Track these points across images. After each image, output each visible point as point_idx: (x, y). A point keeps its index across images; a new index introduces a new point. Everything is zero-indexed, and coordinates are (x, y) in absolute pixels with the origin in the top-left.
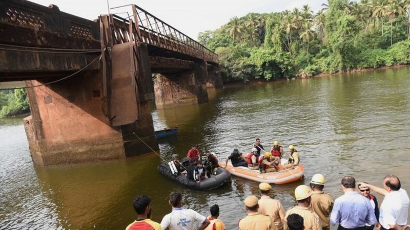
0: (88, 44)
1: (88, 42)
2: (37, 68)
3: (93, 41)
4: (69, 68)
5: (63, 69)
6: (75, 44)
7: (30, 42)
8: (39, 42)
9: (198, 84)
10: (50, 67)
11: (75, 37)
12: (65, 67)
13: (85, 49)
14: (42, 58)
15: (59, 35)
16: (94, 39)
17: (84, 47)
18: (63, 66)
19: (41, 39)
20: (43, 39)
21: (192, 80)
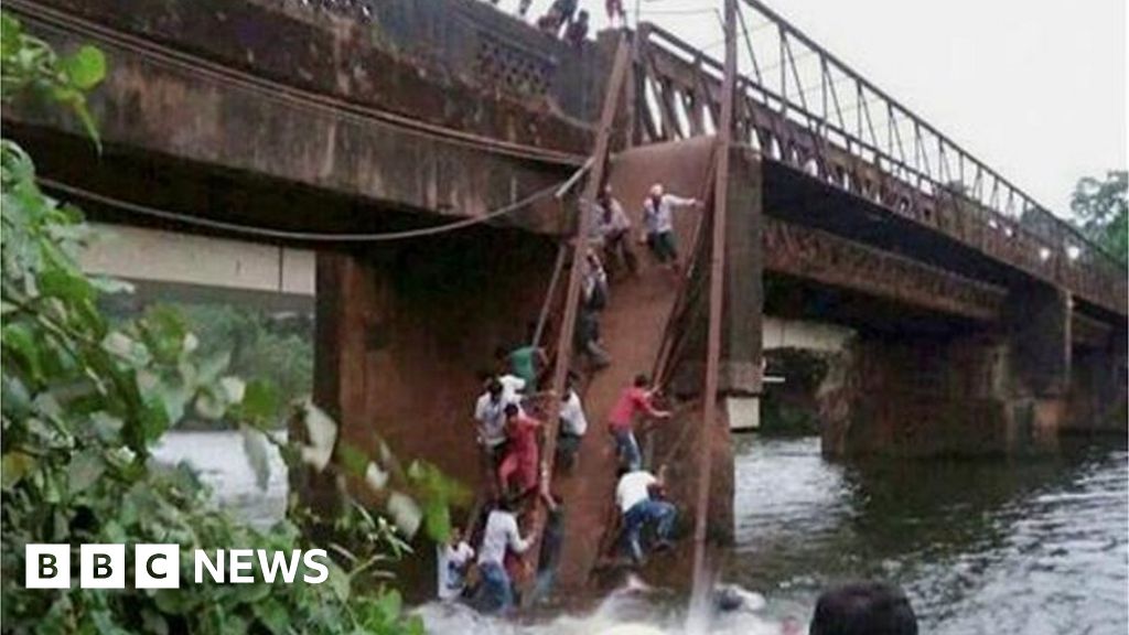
0: (533, 128)
1: (533, 117)
2: (318, 179)
3: (553, 119)
4: (439, 206)
5: (418, 203)
6: (477, 118)
7: (309, 76)
8: (343, 83)
9: (1016, 396)
10: (370, 182)
11: (485, 92)
12: (425, 197)
13: (518, 142)
14: (347, 145)
15: (422, 73)
16: (560, 114)
17: (512, 135)
18: (420, 193)
19: (351, 73)
20: (359, 72)
21: (990, 374)
